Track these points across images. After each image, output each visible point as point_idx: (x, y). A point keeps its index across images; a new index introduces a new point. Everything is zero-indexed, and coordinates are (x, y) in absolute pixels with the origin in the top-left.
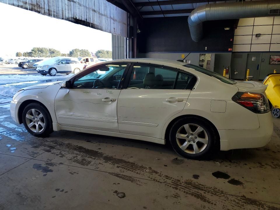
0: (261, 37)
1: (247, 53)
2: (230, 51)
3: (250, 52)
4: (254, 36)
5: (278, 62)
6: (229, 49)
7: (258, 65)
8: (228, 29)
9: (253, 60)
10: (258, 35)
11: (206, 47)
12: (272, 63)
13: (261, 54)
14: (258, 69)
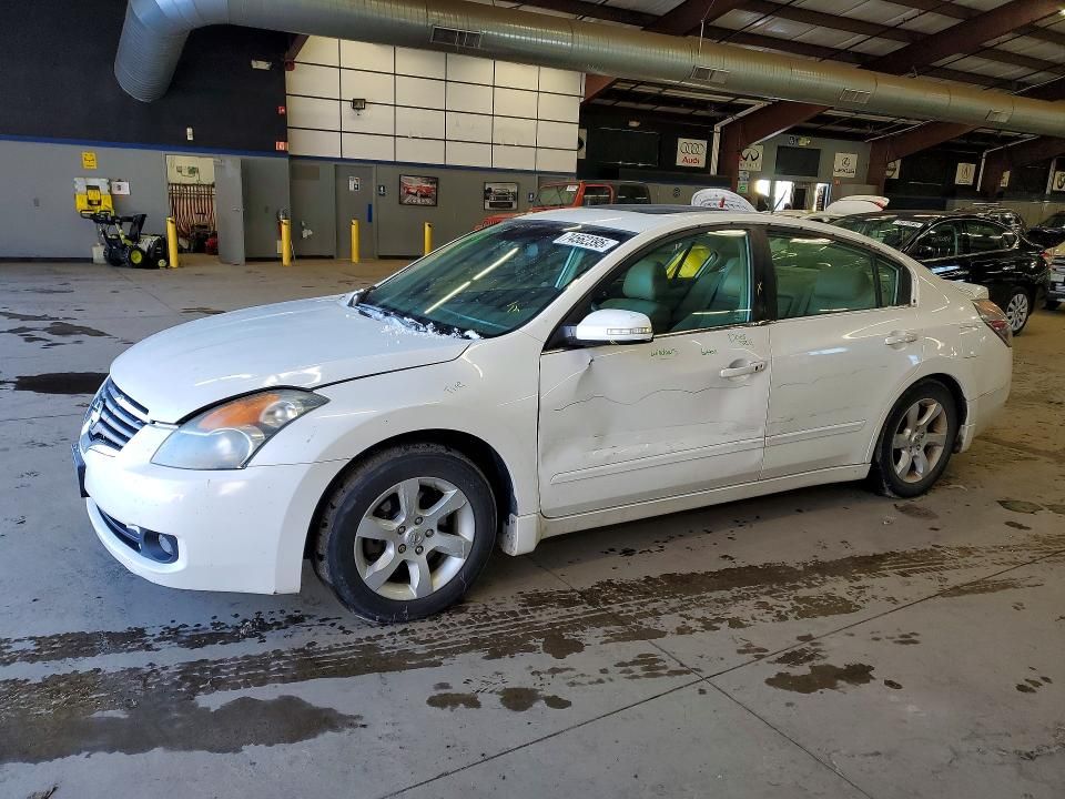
0: (368, 112)
1: (334, 163)
2: (284, 153)
3: (342, 159)
4: (347, 106)
5: (422, 196)
6: (281, 146)
7: (370, 206)
8: (263, 65)
9: (352, 188)
10: (358, 104)
11: (189, 131)
12: (406, 201)
13: (374, 169)
14: (370, 220)
